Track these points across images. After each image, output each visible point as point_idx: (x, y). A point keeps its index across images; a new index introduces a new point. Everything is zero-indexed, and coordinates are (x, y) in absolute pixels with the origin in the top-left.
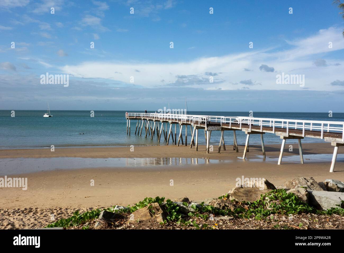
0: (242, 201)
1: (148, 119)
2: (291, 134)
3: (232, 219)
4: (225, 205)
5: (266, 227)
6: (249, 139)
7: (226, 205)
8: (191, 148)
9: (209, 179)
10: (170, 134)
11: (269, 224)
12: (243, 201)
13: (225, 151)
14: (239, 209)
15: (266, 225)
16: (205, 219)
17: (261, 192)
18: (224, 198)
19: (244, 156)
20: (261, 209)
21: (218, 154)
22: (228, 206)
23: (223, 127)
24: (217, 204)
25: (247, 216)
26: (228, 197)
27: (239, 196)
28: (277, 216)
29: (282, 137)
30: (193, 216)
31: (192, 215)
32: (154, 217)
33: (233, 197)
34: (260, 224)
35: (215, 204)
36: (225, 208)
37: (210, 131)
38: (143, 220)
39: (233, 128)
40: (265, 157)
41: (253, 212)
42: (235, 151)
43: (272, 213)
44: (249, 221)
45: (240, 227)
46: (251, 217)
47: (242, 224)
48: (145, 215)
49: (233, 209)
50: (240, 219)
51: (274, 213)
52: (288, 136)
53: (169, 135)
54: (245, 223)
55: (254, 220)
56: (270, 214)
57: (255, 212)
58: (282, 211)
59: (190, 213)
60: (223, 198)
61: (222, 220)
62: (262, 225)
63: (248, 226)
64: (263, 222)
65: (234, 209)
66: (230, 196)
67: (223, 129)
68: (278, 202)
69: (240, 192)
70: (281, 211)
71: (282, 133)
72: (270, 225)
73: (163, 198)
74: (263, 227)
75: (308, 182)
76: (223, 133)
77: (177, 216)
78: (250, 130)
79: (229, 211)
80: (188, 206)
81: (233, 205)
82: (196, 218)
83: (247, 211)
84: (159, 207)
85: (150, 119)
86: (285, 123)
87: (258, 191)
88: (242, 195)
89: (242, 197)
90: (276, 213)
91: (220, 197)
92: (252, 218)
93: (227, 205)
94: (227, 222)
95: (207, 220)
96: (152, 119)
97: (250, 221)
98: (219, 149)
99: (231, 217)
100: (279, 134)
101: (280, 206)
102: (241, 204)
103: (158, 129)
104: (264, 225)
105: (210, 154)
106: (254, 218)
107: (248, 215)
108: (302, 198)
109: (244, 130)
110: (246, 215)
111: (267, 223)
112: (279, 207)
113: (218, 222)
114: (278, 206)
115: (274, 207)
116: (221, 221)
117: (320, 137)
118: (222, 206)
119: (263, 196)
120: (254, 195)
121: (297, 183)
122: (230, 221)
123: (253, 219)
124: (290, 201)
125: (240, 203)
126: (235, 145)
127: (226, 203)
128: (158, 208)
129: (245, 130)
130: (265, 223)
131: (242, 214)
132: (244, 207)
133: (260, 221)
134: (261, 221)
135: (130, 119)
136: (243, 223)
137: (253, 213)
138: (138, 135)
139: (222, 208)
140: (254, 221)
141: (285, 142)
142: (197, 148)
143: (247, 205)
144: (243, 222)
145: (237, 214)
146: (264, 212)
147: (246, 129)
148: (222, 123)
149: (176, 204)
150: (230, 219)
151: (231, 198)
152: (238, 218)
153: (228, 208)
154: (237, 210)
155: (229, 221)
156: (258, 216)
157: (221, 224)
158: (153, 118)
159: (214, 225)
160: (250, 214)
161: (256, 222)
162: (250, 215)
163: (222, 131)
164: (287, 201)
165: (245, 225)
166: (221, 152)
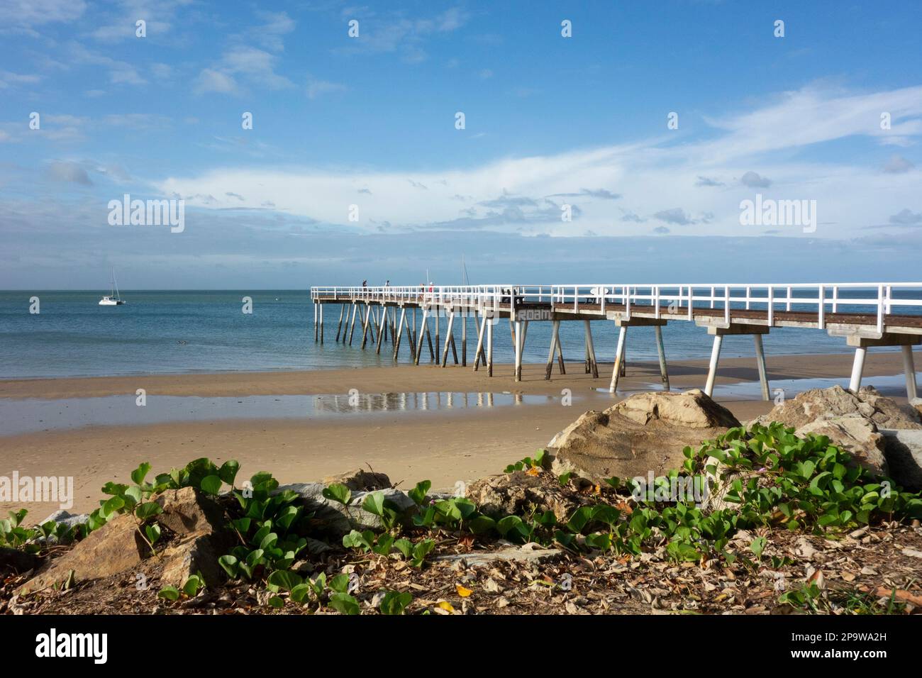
0: (605, 479)
1: (367, 301)
2: (736, 321)
3: (555, 560)
4: (527, 493)
5: (736, 602)
6: (625, 339)
7: (533, 494)
8: (476, 369)
9: (514, 442)
10: (423, 336)
11: (747, 584)
12: (607, 477)
13: (563, 376)
14: (589, 513)
15: (733, 584)
16: (416, 562)
17: (683, 440)
18: (529, 467)
19: (613, 384)
20: (688, 509)
21: (546, 384)
22: (543, 501)
23: (557, 310)
24: (493, 493)
25: (627, 542)
26: (546, 462)
27: (594, 458)
28: (770, 537)
29: (712, 330)
30: (366, 549)
31: (358, 544)
32: (154, 560)
33: (568, 463)
34: (699, 581)
35: (484, 493)
36: (528, 509)
37: (524, 322)
38: (100, 575)
39: (583, 312)
40: (669, 388)
41: (652, 523)
42: (591, 375)
43: (743, 525)
44: (638, 564)
45: (591, 601)
46: (648, 546)
47: (603, 583)
48: (115, 553)
49: (564, 510)
50: (597, 559)
51: (750, 525)
52: (728, 327)
53: (420, 338)
54: (619, 577)
55: (661, 561)
56: (732, 532)
57: (664, 523)
58: (791, 512)
59: (353, 532)
60: (524, 468)
61: (502, 565)
62: (709, 587)
63: (637, 594)
64: (711, 567)
65: (569, 514)
66: (553, 458)
67: (558, 317)
68: (763, 475)
69: (596, 440)
70: (783, 516)
71: (711, 318)
72: (752, 585)
73: (232, 464)
74: (720, 598)
75: (860, 401)
76: (559, 326)
77: (279, 551)
78: (626, 316)
79: (544, 518)
80: (350, 501)
81: (564, 496)
82: (376, 560)
83: (629, 518)
84: (197, 507)
85: (372, 300)
86: (720, 293)
87: (671, 435)
88: (603, 452)
89: (606, 462)
90: (761, 524)
91: (514, 464)
92: (653, 551)
93: (539, 493)
94: (526, 573)
95: (426, 566)
96: (377, 300)
97: (645, 565)
98: (547, 369)
99: (553, 547)
100: (705, 322)
101: (779, 492)
102: (603, 490)
103: (395, 327)
104: (721, 589)
105: (523, 383)
106: (661, 549)
107: (632, 537)
108: (865, 458)
109: (612, 315)
110: (624, 540)
111: (731, 575)
112: (775, 496)
113: (480, 575)
114: (765, 491)
115: (749, 497)
116: (495, 571)
117: (816, 324)
118: (513, 499)
119: (692, 455)
120: (654, 452)
121: (817, 407)
122: (541, 570)
123: (657, 554)
124: (819, 470)
125: (594, 487)
126: (589, 359)
127: (532, 487)
128: (189, 513)
129: (615, 317)
130: (723, 578)
131: (605, 532)
132: (614, 502)
133: (692, 565)
134: (697, 563)
135: (322, 302)
136: (609, 577)
137: (656, 530)
138: (344, 342)
139: (514, 509)
140: (664, 566)
141: (721, 342)
142: (491, 367)
143: (627, 494)
144: (607, 573)
145: (580, 536)
146: (705, 521)
147: (618, 313)
148: (555, 303)
149: (293, 493)
150: (542, 560)
151: (558, 469)
152: (588, 551)
153: (543, 506)
154: (580, 514)
155: (536, 572)
156: (680, 543)
157: (491, 586)
158: (379, 299)
159: (452, 593)
160: (643, 531)
161: (674, 570)
162: (641, 537)
163: (556, 322)
164: (807, 468)
165: (621, 587)
166: (551, 378)
